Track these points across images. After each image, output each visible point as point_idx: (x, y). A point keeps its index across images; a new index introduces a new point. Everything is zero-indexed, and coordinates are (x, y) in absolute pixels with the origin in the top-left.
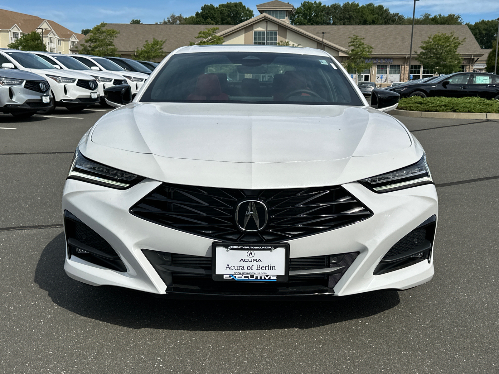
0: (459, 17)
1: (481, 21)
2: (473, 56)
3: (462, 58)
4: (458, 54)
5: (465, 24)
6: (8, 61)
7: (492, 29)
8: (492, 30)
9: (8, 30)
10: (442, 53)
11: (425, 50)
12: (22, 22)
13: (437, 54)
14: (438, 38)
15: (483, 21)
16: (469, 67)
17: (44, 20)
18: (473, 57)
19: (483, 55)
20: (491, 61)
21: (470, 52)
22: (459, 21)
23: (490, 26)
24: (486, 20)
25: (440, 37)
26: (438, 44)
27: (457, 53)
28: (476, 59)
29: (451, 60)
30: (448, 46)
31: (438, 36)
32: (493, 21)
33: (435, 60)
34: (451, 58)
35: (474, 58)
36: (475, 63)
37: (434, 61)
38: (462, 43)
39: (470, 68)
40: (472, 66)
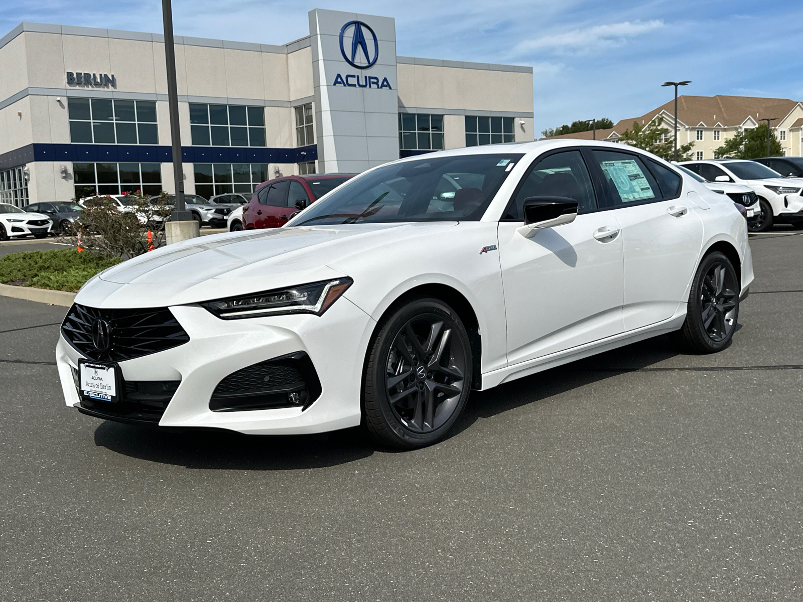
6: (724, 174)
9: (738, 126)
12: (762, 111)
17: (798, 102)
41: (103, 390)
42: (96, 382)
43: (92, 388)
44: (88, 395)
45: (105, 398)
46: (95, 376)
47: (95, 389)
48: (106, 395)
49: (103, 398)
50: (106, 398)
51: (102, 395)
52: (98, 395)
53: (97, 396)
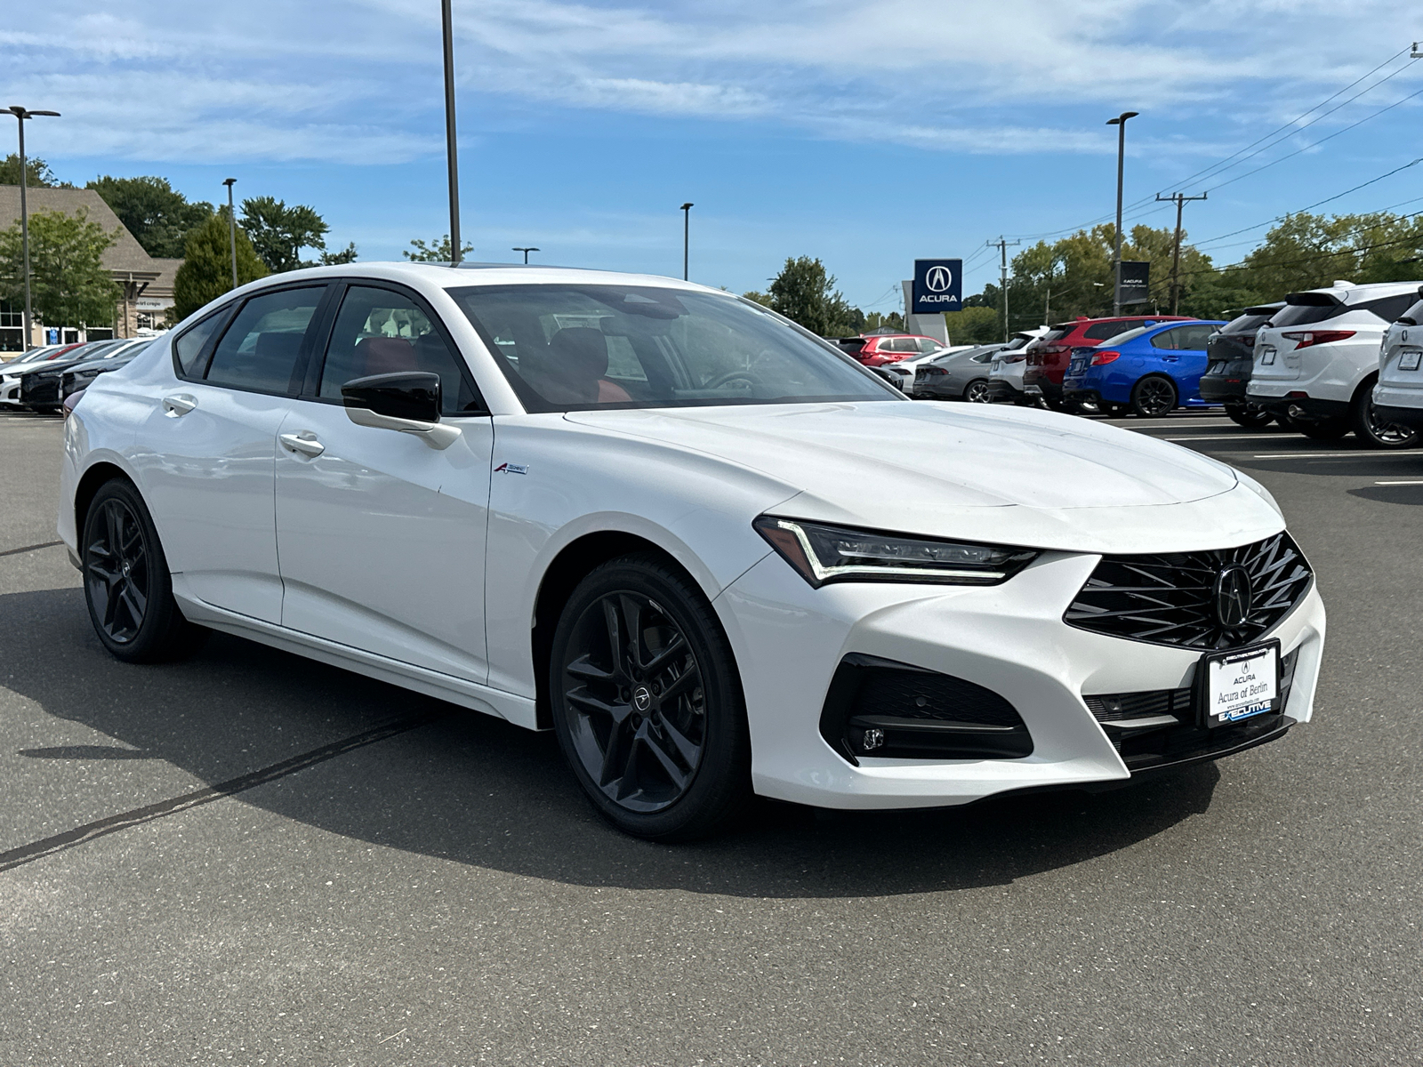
0: (39, 165)
1: (102, 179)
2: (131, 276)
3: (118, 282)
4: (108, 272)
5: (58, 184)
7: (136, 202)
8: (136, 206)
10: (59, 267)
11: (9, 257)
13: (44, 270)
14: (42, 225)
15: (108, 179)
16: (125, 308)
18: (131, 280)
19: (158, 274)
20: (186, 290)
21: (120, 264)
22: (42, 177)
23: (131, 197)
24: (116, 177)
25: (49, 221)
26: (46, 241)
27: (102, 268)
28: (139, 286)
29: (89, 288)
30: (74, 249)
31: (44, 220)
32: (135, 181)
33: (43, 285)
34: (89, 283)
35: (134, 283)
36: (139, 296)
37: (41, 289)
38: (114, 241)
39: (128, 309)
40: (134, 304)
41: (1254, 697)
42: (1240, 688)
43: (1235, 702)
44: (1226, 718)
45: (1260, 710)
46: (1243, 675)
47: (1241, 701)
48: (1261, 703)
49: (1256, 711)
50: (1262, 708)
51: (1253, 706)
52: (1247, 709)
53: (1245, 712)
